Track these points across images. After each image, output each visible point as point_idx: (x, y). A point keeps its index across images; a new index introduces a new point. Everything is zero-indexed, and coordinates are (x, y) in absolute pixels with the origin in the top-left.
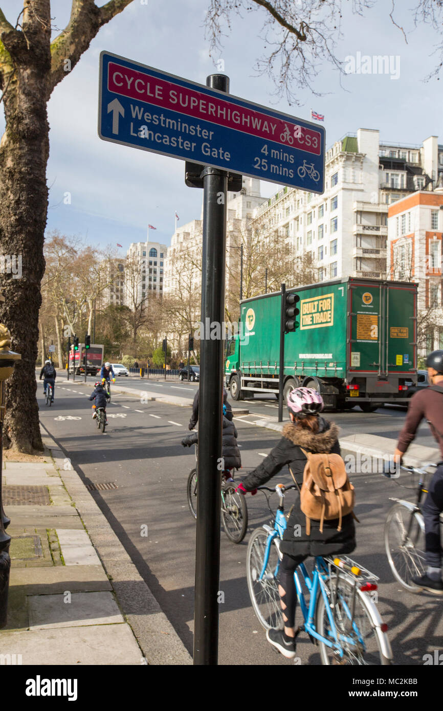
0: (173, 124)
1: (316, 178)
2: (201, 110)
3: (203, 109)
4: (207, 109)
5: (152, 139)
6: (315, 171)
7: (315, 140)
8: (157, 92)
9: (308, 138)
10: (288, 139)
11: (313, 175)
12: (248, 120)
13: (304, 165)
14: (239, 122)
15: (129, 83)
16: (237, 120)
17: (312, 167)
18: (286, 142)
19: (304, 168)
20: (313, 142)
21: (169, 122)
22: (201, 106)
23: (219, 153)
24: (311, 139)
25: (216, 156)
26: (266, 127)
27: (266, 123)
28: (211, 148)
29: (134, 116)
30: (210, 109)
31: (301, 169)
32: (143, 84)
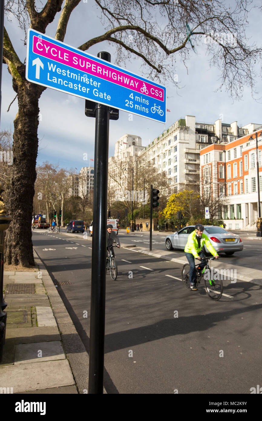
0: (75, 76)
1: (162, 114)
2: (93, 70)
3: (94, 69)
4: (96, 70)
5: (62, 84)
6: (161, 110)
7: (161, 93)
8: (65, 57)
9: (157, 91)
10: (145, 91)
11: (159, 112)
12: (122, 79)
13: (155, 106)
14: (116, 79)
15: (47, 49)
16: (115, 78)
17: (159, 108)
18: (144, 93)
19: (154, 108)
20: (159, 94)
21: (73, 75)
22: (93, 68)
23: (104, 96)
24: (158, 93)
25: (102, 97)
26: (132, 83)
27: (132, 81)
28: (99, 92)
29: (50, 69)
30: (98, 70)
31: (153, 109)
32: (56, 51)
